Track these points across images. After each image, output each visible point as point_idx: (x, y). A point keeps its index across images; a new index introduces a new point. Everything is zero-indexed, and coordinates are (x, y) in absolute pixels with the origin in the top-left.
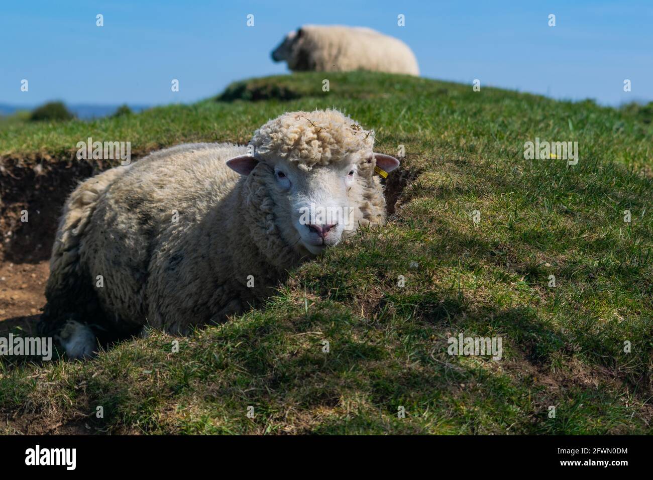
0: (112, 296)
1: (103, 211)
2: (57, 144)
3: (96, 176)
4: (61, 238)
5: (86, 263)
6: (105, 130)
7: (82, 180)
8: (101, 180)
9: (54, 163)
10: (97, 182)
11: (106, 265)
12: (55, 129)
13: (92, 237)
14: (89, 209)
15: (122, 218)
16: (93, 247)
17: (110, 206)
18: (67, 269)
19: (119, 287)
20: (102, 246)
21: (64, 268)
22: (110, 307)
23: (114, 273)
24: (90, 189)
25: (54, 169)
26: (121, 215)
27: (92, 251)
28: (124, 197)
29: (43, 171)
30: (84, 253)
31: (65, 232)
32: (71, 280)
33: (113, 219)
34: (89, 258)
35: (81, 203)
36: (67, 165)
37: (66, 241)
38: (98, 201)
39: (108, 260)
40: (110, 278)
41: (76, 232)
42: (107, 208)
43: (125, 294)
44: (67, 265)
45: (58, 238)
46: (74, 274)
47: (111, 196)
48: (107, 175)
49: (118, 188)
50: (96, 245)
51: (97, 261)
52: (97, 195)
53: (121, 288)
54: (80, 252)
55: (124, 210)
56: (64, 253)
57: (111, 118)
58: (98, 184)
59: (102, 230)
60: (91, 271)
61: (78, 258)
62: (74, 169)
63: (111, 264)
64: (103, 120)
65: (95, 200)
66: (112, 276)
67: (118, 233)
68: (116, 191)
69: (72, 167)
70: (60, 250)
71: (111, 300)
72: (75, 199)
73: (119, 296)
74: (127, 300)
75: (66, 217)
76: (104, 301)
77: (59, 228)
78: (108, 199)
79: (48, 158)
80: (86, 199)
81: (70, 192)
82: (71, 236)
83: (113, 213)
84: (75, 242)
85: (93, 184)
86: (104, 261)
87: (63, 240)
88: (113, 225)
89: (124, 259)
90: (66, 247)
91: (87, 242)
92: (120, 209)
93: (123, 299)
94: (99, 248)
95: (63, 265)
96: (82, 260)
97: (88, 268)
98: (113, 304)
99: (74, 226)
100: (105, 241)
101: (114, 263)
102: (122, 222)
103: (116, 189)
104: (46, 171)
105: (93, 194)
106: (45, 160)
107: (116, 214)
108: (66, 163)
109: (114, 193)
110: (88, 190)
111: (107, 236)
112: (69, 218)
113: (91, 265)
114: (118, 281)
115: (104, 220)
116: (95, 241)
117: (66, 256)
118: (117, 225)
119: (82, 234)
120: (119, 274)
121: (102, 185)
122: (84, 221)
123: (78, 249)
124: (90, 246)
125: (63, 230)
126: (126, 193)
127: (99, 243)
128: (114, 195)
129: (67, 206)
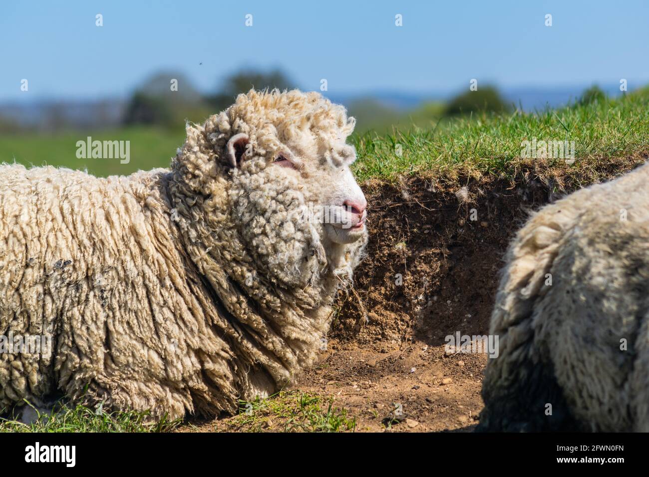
0: (585, 394)
1: (569, 259)
2: (491, 153)
3: (557, 201)
4: (503, 304)
5: (544, 343)
6: (567, 128)
7: (536, 208)
8: (564, 208)
9: (486, 183)
10: (559, 212)
11: (573, 345)
12: (487, 129)
13: (553, 300)
14: (547, 255)
15: (598, 267)
16: (555, 316)
17: (581, 250)
18: (515, 354)
19: (593, 380)
20: (568, 314)
21: (511, 353)
22: (583, 412)
23: (586, 356)
24: (548, 222)
25: (488, 192)
26: (597, 262)
27: (554, 323)
28: (603, 234)
29: (470, 196)
30: (541, 327)
31: (509, 293)
32: (523, 373)
33: (586, 269)
34: (548, 335)
35: (534, 247)
36: (509, 186)
37: (511, 308)
38: (562, 241)
39: (576, 336)
40: (581, 365)
41: (526, 292)
42: (577, 253)
43: (603, 390)
44: (516, 347)
45: (498, 305)
46: (527, 361)
47: (582, 233)
48: (575, 200)
49: (593, 220)
50: (559, 312)
51: (560, 339)
52: (559, 233)
53: (596, 381)
54: (534, 324)
55: (602, 254)
56: (510, 329)
57: (574, 108)
58: (560, 215)
59: (568, 288)
60: (552, 355)
61: (531, 334)
62: (520, 192)
63: (582, 343)
64: (561, 112)
65: (556, 241)
66: (583, 362)
67: (592, 291)
68: (590, 224)
69: (515, 189)
70: (503, 324)
71: (584, 402)
72: (524, 240)
73: (594, 395)
74: (606, 400)
75: (511, 269)
76: (574, 402)
77: (500, 289)
78: (576, 238)
79: (478, 175)
80: (541, 240)
81: (517, 229)
82: (519, 300)
83: (585, 261)
84: (526, 309)
85: (552, 214)
86: (571, 339)
87: (507, 308)
88: (585, 279)
89: (600, 333)
90: (512, 317)
91: (545, 309)
92: (596, 254)
93: (601, 399)
94: (562, 317)
95: (508, 349)
96: (538, 338)
97: (548, 351)
98: (586, 408)
99: (524, 283)
100: (573, 306)
101: (585, 340)
102: (599, 274)
103: (589, 222)
104: (475, 196)
105: (553, 231)
106: (472, 179)
107: (590, 262)
108: (506, 182)
109: (586, 227)
110: (544, 224)
111: (575, 297)
112: (515, 272)
113: (552, 346)
114: (591, 370)
115: (571, 272)
116: (558, 306)
117: (514, 333)
118: (591, 278)
119: (537, 296)
120: (593, 359)
121: (566, 215)
122: (538, 275)
123: (532, 320)
124: (550, 315)
125: (507, 290)
126: (606, 227)
127: (564, 309)
128: (586, 232)
129: (512, 252)
